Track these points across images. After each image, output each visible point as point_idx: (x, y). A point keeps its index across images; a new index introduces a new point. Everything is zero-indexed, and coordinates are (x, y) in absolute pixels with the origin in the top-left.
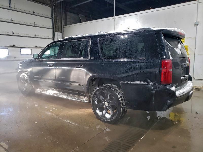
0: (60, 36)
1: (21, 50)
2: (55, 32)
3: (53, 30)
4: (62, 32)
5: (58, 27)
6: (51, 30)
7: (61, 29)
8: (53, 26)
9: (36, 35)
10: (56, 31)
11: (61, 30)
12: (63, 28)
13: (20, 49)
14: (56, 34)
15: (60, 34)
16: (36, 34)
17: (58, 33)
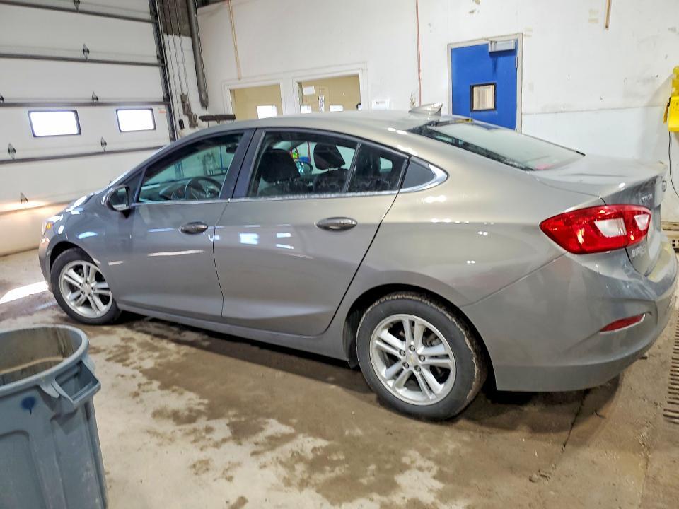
0: (185, 52)
1: (32, 114)
2: (165, 36)
3: (157, 25)
4: (192, 36)
5: (173, 15)
6: (149, 28)
7: (187, 19)
8: (155, 11)
9: (88, 51)
10: (169, 29)
11: (186, 27)
12: (193, 15)
13: (29, 112)
14: (171, 41)
15: (187, 41)
16: (88, 47)
17: (177, 38)
